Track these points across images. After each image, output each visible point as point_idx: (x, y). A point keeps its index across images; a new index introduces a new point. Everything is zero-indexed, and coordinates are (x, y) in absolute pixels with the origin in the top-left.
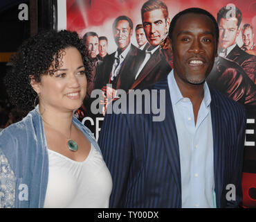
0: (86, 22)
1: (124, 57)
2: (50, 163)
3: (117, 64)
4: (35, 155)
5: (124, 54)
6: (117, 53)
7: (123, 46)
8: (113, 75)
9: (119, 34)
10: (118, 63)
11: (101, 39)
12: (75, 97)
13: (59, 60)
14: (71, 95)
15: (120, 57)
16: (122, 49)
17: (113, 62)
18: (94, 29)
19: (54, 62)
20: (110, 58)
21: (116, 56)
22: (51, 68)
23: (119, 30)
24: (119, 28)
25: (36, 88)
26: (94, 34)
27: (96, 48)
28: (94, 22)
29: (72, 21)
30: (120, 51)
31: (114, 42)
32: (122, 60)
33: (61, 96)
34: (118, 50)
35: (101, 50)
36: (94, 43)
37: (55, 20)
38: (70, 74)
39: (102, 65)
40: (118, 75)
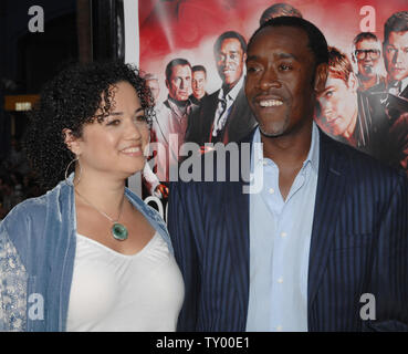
0: (171, 43)
1: (234, 98)
2: (77, 255)
3: (222, 109)
4: (56, 242)
5: (234, 93)
6: (222, 91)
7: (231, 80)
8: (216, 128)
9: (225, 62)
10: (224, 107)
11: (195, 69)
12: (136, 153)
13: (110, 99)
14: (130, 150)
15: (227, 97)
16: (229, 84)
17: (216, 107)
18: (185, 54)
19: (103, 103)
20: (211, 101)
21: (220, 96)
22: (99, 112)
23: (225, 55)
24: (224, 51)
25: (75, 147)
26: (184, 62)
27: (187, 84)
28: (183, 43)
29: (148, 42)
30: (227, 88)
31: (217, 73)
32: (229, 104)
33: (114, 153)
34: (223, 87)
35: (195, 88)
36: (184, 76)
37: (120, 42)
38: (126, 120)
39: (198, 111)
40: (224, 128)
